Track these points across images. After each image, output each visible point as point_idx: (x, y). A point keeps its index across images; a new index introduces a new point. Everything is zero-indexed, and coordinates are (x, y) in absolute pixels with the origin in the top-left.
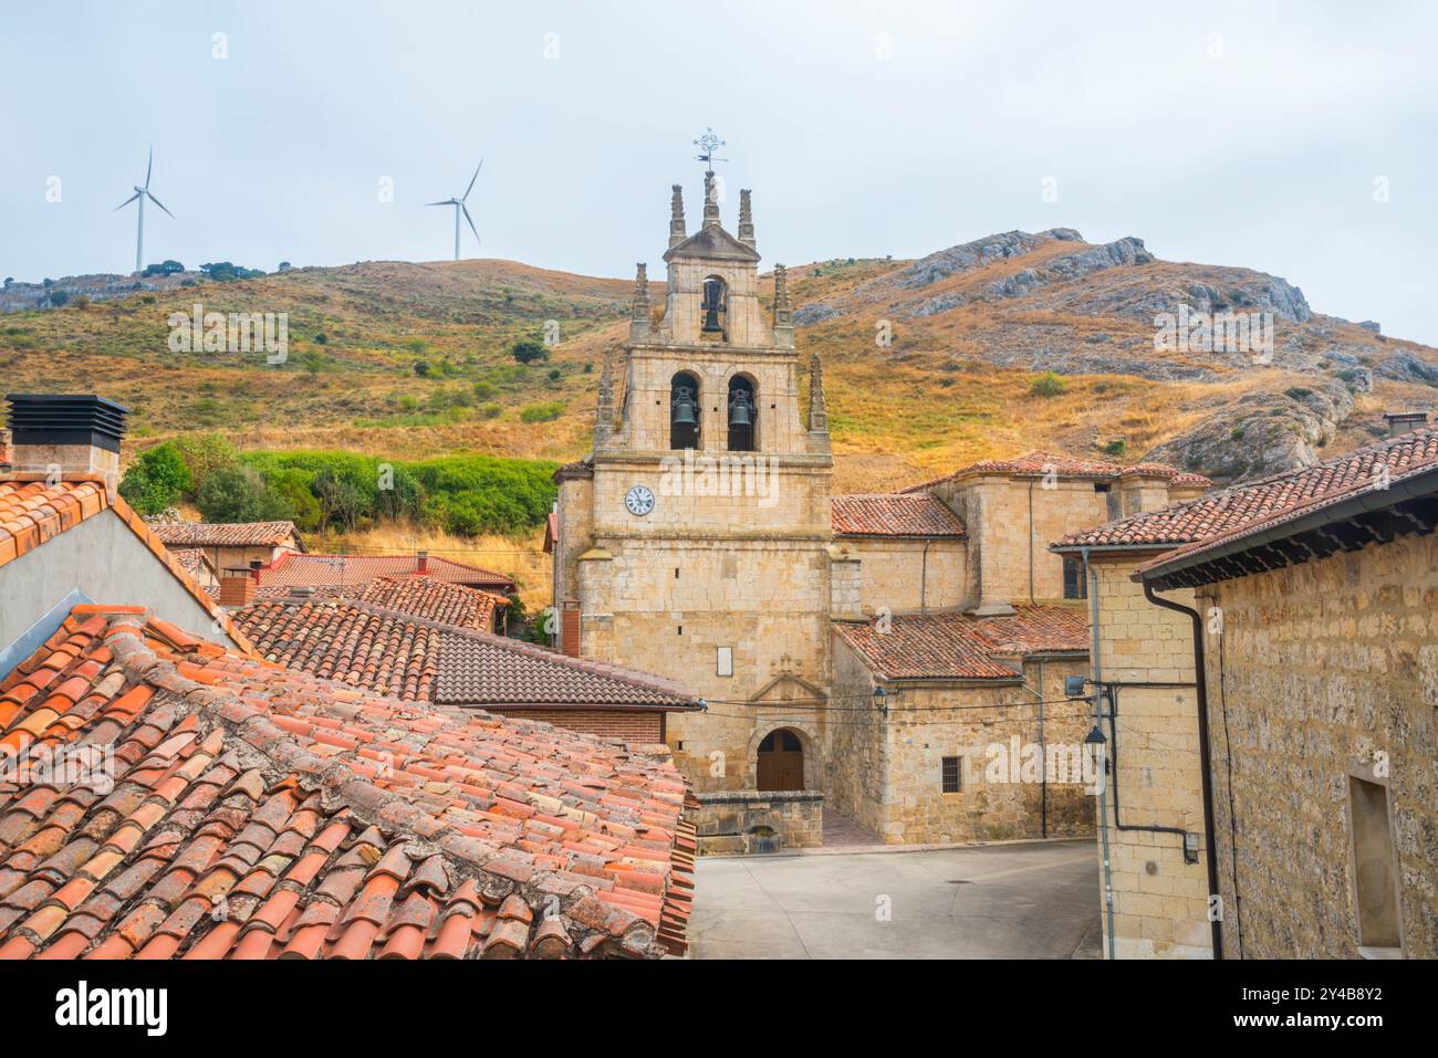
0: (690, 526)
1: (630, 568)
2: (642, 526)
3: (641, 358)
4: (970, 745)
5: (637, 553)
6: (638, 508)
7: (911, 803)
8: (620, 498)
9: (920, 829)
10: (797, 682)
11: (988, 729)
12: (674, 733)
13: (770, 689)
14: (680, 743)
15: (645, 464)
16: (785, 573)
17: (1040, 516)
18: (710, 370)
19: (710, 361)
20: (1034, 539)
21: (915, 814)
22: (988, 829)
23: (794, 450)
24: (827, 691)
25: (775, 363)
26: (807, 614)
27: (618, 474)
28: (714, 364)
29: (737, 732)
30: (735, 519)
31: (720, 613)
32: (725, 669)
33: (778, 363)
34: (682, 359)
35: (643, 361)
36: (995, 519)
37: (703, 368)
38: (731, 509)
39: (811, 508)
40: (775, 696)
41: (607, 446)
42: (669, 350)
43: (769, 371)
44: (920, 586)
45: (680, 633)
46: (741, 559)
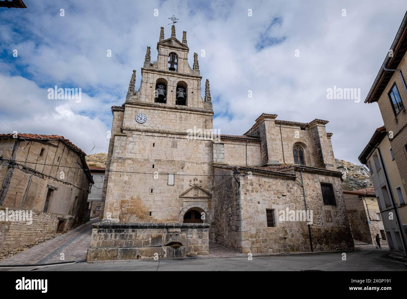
0: (160, 129)
1: (135, 142)
2: (141, 127)
3: (146, 73)
4: (278, 204)
5: (138, 136)
6: (140, 120)
7: (254, 232)
8: (134, 117)
9: (258, 245)
10: (200, 189)
11: (284, 198)
12: (148, 208)
13: (189, 191)
14: (151, 213)
15: (144, 106)
16: (196, 148)
17: (284, 136)
18: (170, 79)
19: (170, 76)
20: (283, 143)
21: (255, 237)
22: (289, 246)
23: (200, 107)
24: (212, 192)
25: (193, 79)
26: (204, 163)
27: (134, 108)
28: (172, 77)
29: (175, 208)
30: (178, 128)
31: (170, 160)
32: (171, 182)
33: (195, 79)
34: (160, 75)
35: (146, 74)
36: (271, 132)
37: (168, 78)
38: (176, 124)
39: (206, 126)
40: (191, 194)
41: (130, 99)
42: (156, 71)
43: (191, 81)
44: (245, 157)
45: (153, 167)
46: (179, 142)
